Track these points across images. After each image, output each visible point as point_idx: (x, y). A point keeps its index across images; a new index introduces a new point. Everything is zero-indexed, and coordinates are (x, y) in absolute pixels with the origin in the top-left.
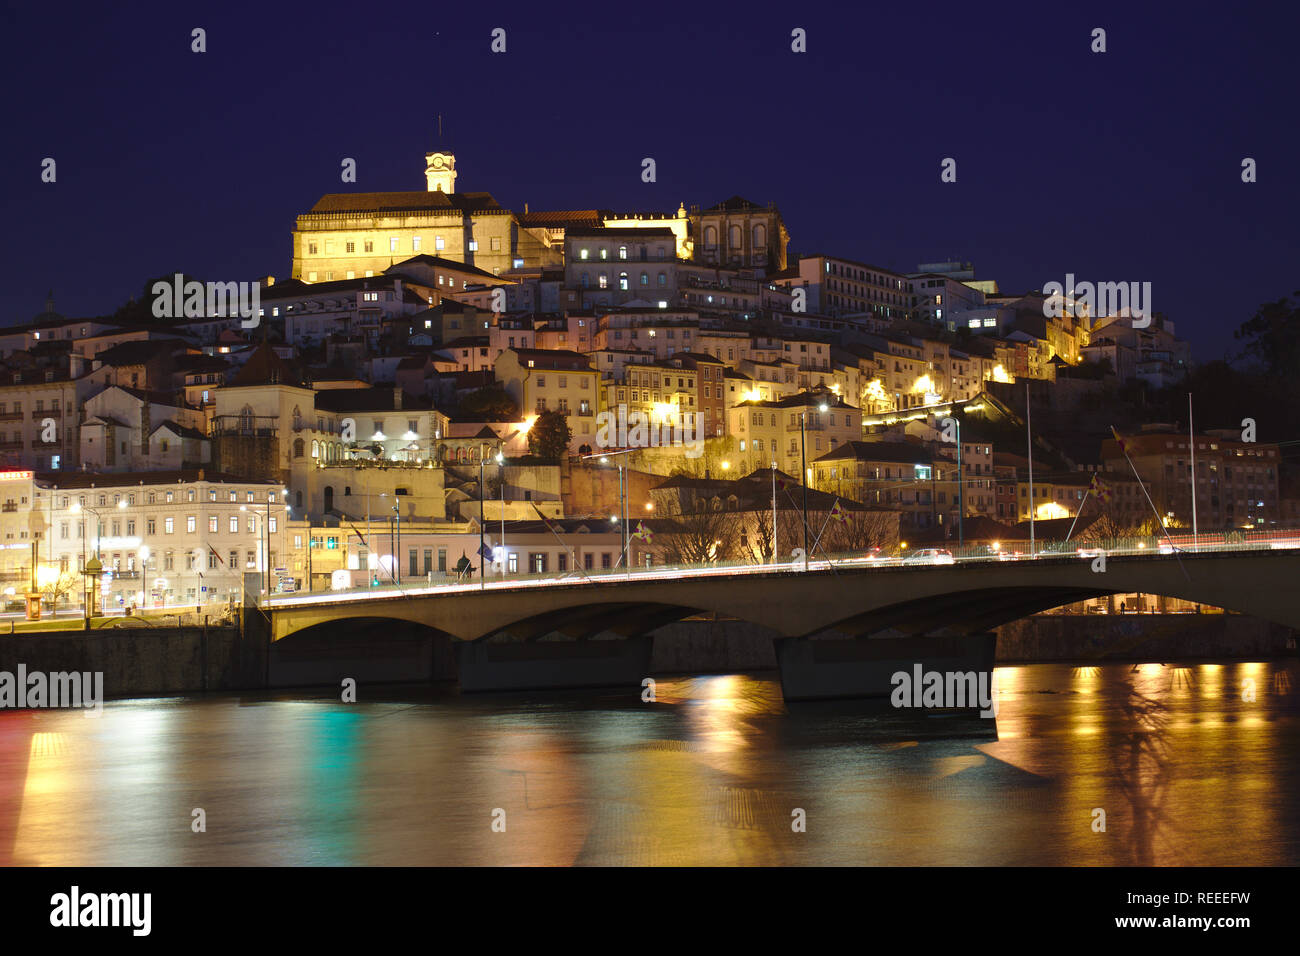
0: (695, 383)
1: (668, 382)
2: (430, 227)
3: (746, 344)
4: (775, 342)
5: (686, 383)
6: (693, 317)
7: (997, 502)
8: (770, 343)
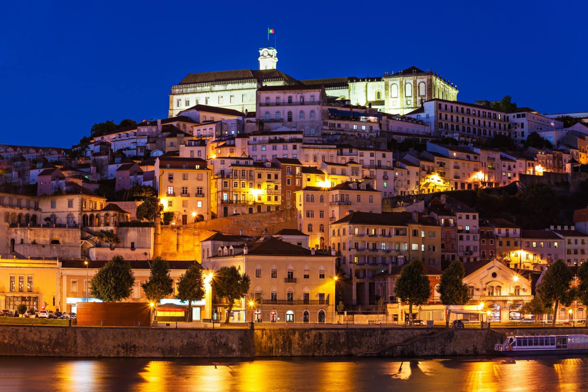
0: (280, 176)
1: (260, 176)
2: (239, 89)
3: (334, 152)
4: (354, 151)
5: (273, 177)
6: (300, 136)
7: (480, 250)
8: (351, 151)
